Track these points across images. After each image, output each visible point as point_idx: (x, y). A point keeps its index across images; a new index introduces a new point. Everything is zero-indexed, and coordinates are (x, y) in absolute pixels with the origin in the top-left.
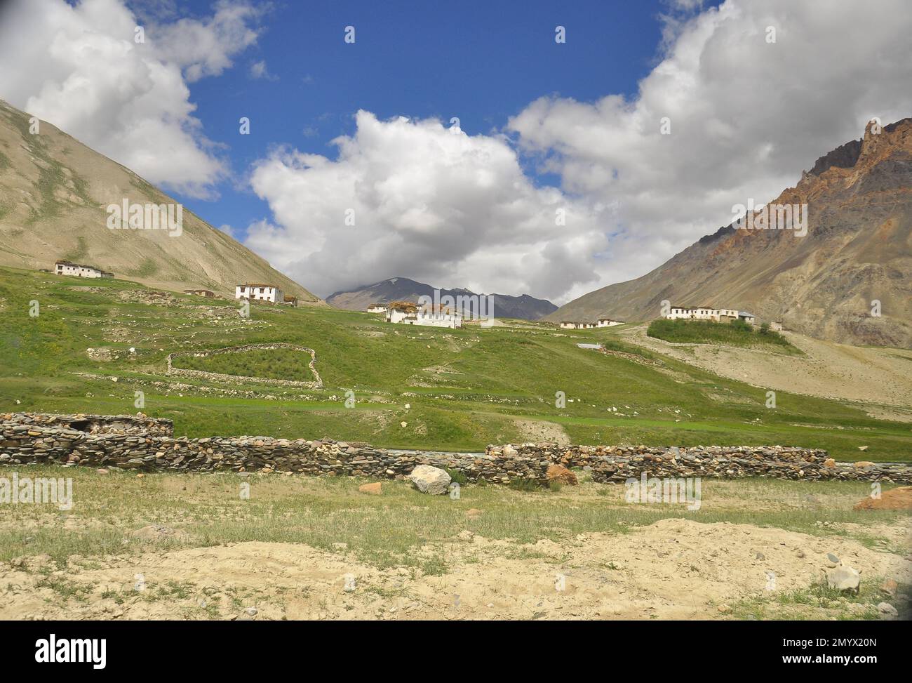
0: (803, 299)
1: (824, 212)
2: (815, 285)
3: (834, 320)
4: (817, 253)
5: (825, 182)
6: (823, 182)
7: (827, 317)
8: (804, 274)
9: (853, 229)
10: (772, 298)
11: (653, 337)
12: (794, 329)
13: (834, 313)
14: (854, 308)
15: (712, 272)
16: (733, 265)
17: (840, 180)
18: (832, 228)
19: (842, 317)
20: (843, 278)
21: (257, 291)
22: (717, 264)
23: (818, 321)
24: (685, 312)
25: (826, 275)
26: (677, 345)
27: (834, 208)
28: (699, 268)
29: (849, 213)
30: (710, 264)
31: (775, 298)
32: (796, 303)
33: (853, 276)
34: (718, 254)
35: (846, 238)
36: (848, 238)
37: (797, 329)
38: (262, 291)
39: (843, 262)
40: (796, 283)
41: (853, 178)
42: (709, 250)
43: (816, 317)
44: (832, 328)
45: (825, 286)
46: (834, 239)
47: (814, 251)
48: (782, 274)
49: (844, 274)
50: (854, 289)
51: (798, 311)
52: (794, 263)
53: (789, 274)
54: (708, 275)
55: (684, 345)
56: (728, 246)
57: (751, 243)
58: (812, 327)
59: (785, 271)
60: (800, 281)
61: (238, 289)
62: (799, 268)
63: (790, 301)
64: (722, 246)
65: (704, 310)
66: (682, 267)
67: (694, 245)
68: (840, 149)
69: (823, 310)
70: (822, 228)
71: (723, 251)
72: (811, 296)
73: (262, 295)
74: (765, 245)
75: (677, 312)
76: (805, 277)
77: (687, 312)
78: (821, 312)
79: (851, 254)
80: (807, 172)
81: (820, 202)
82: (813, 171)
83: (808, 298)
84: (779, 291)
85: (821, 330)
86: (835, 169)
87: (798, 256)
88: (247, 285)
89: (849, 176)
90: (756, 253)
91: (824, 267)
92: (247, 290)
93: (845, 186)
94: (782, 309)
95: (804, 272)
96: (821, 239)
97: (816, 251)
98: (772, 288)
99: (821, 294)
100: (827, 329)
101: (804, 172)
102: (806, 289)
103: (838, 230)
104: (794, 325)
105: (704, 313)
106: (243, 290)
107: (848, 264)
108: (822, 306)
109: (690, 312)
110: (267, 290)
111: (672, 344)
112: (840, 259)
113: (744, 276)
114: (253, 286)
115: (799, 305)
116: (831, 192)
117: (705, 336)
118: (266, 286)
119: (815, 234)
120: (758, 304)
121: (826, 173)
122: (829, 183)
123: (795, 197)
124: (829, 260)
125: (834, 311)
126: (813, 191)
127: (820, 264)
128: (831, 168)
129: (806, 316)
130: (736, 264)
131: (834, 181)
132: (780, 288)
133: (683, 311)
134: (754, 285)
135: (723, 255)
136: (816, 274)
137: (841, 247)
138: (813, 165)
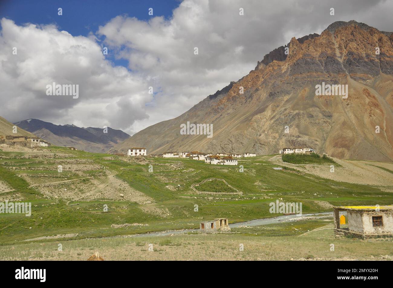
0: (268, 129)
1: (273, 84)
2: (272, 121)
3: (284, 139)
4: (272, 105)
5: (271, 68)
6: (270, 68)
7: (280, 138)
8: (266, 116)
9: (288, 93)
10: (252, 129)
11: (286, 162)
12: (265, 144)
13: (283, 136)
14: (293, 133)
15: (218, 115)
16: (229, 112)
17: (279, 67)
18: (278, 92)
19: (287, 137)
20: (286, 118)
21: (138, 151)
22: (220, 111)
23: (276, 140)
24: (291, 150)
25: (277, 117)
26: (297, 165)
27: (278, 82)
28: (210, 113)
29: (286, 85)
30: (216, 111)
31: (254, 129)
32: (264, 131)
33: (291, 117)
34: (219, 105)
35: (285, 97)
36: (286, 98)
37: (266, 144)
38: (140, 151)
39: (285, 110)
40: (263, 120)
41: (285, 67)
42: (213, 103)
43: (275, 138)
44: (283, 143)
45: (278, 122)
46: (280, 98)
47: (270, 104)
48: (256, 116)
49: (286, 116)
50: (292, 124)
51: (266, 135)
52: (261, 111)
53: (259, 117)
54: (216, 117)
55: (300, 165)
56: (224, 101)
57: (237, 100)
58: (274, 143)
59: (257, 115)
60: (265, 119)
61: (130, 151)
62: (264, 113)
63: (261, 130)
64: (220, 101)
65: (299, 149)
66: (199, 112)
67: (204, 100)
68: (276, 50)
69: (278, 134)
70: (273, 93)
71: (221, 104)
72: (271, 127)
73: (140, 153)
74: (245, 101)
75: (288, 150)
76: (267, 118)
77: (292, 150)
78: (277, 135)
79: (289, 106)
80: (260, 62)
81: (270, 79)
82: (263, 62)
83: (270, 129)
84: (255, 125)
85: (278, 144)
86: (276, 61)
87: (263, 107)
88: (133, 149)
89: (283, 66)
90: (240, 105)
91: (276, 112)
92: (134, 151)
93: (282, 71)
94: (257, 134)
95: (266, 115)
96: (273, 98)
97: (271, 105)
98: (252, 124)
99: (276, 126)
100: (281, 144)
101: (258, 62)
102: (268, 124)
103: (281, 93)
104: (265, 142)
105: (299, 150)
106: (132, 151)
107: (287, 111)
108: (277, 132)
109: (293, 150)
110: (142, 150)
111: (295, 165)
112: (283, 109)
113: (236, 117)
114: (136, 149)
115: (266, 132)
116: (275, 73)
117: (306, 161)
118: (142, 149)
119: (270, 96)
120: (246, 132)
121: (271, 63)
122: (273, 69)
123: (257, 76)
124: (278, 109)
125: (283, 134)
126: (265, 73)
127: (274, 111)
128: (274, 61)
129: (270, 137)
130: (230, 111)
131: (276, 68)
132: (255, 123)
133: (290, 150)
134: (242, 122)
135: (222, 106)
136: (272, 116)
137: (283, 102)
138: (263, 58)
